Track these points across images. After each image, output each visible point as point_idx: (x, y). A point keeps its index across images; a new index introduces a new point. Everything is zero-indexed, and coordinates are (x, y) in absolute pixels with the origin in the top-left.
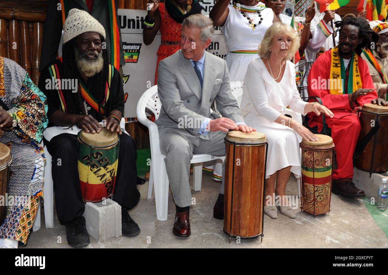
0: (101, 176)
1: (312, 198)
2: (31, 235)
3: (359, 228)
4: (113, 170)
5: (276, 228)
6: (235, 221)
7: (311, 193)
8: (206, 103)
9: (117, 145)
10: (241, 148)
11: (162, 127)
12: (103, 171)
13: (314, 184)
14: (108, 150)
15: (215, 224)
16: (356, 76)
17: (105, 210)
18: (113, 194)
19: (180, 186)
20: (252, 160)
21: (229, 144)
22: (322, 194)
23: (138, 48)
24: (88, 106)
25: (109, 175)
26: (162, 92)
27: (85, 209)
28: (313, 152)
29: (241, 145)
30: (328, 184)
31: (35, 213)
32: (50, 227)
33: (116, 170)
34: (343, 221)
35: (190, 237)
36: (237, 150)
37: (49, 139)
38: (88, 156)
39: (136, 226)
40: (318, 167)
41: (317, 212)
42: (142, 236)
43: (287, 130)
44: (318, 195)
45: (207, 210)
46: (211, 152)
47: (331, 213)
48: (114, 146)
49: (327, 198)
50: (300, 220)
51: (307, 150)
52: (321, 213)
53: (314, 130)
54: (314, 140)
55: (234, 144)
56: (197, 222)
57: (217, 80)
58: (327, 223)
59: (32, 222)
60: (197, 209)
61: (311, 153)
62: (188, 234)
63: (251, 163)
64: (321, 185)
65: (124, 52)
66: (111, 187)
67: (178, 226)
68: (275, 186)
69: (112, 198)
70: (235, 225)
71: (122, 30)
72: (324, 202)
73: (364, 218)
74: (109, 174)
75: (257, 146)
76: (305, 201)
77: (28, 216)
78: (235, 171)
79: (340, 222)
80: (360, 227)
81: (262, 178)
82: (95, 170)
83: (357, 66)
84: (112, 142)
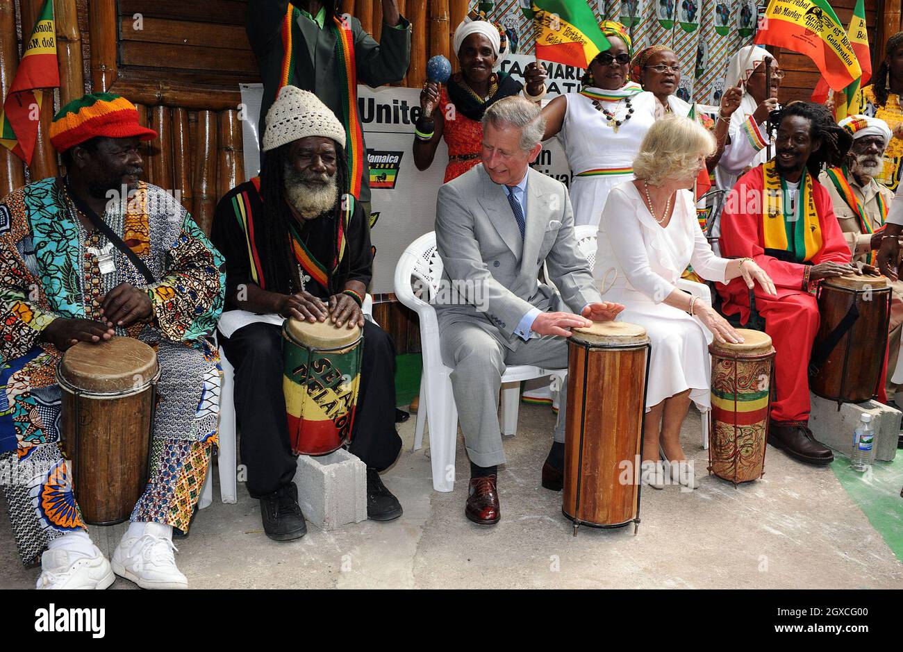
0: (327, 405)
1: (731, 450)
2: (197, 516)
3: (818, 506)
4: (351, 393)
5: (663, 507)
6: (585, 494)
7: (729, 441)
8: (530, 267)
9: (357, 346)
10: (599, 355)
11: (446, 313)
12: (331, 396)
13: (735, 423)
14: (341, 354)
15: (544, 498)
16: (810, 215)
17: (336, 471)
18: (351, 439)
19: (480, 426)
20: (620, 378)
21: (576, 346)
22: (750, 442)
23: (396, 161)
24: (304, 274)
25: (342, 403)
26: (447, 245)
27: (298, 468)
28: (736, 363)
29: (599, 349)
30: (763, 423)
31: (204, 475)
32: (229, 501)
33: (356, 395)
34: (789, 494)
35: (498, 523)
36: (592, 359)
37: (228, 333)
38: (303, 366)
39: (395, 500)
40: (744, 392)
41: (741, 477)
42: (407, 521)
43: (685, 320)
44: (742, 444)
45: (528, 472)
46: (540, 361)
47: (765, 479)
48: (353, 348)
49: (759, 450)
50: (706, 491)
51: (724, 358)
52: (747, 478)
53: (735, 321)
54: (737, 342)
55: (586, 347)
56: (509, 495)
57: (552, 223)
58: (758, 497)
59: (198, 493)
60: (511, 470)
61: (731, 364)
62: (496, 518)
63: (618, 383)
64: (749, 426)
65: (370, 167)
66: (347, 426)
67: (476, 504)
68: (660, 427)
69: (348, 447)
70: (585, 502)
71: (366, 126)
72: (753, 458)
73: (827, 488)
74: (343, 401)
75: (630, 351)
76: (717, 455)
77: (191, 480)
78: (587, 399)
79: (783, 495)
80: (821, 504)
81: (638, 412)
82: (317, 393)
83: (810, 197)
84: (349, 339)
